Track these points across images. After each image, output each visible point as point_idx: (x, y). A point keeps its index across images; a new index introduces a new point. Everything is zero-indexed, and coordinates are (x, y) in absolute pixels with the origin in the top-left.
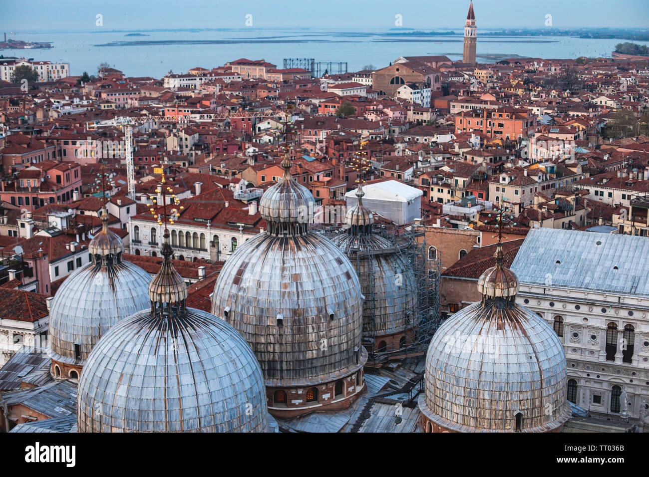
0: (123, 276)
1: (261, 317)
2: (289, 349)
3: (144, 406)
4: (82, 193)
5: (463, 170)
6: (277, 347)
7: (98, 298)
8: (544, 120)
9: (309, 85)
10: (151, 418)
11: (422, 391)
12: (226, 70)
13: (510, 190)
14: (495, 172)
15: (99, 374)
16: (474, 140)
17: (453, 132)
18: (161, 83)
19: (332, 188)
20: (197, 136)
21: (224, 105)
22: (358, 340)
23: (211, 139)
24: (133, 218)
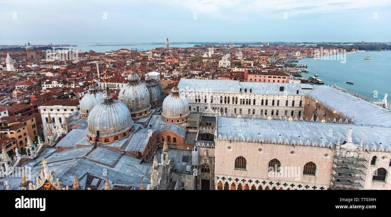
0: (97, 94)
1: (129, 100)
2: (135, 106)
3: (104, 121)
4: (87, 77)
5: (167, 69)
6: (133, 106)
7: (92, 99)
8: (182, 59)
9: (136, 54)
10: (105, 124)
11: (162, 111)
12: (119, 51)
13: (177, 72)
14: (173, 69)
15: (93, 116)
16: (169, 63)
17: (165, 62)
18: (104, 54)
19: (142, 74)
20: (113, 64)
21: (119, 58)
22: (149, 103)
23: (116, 65)
24: (99, 82)
